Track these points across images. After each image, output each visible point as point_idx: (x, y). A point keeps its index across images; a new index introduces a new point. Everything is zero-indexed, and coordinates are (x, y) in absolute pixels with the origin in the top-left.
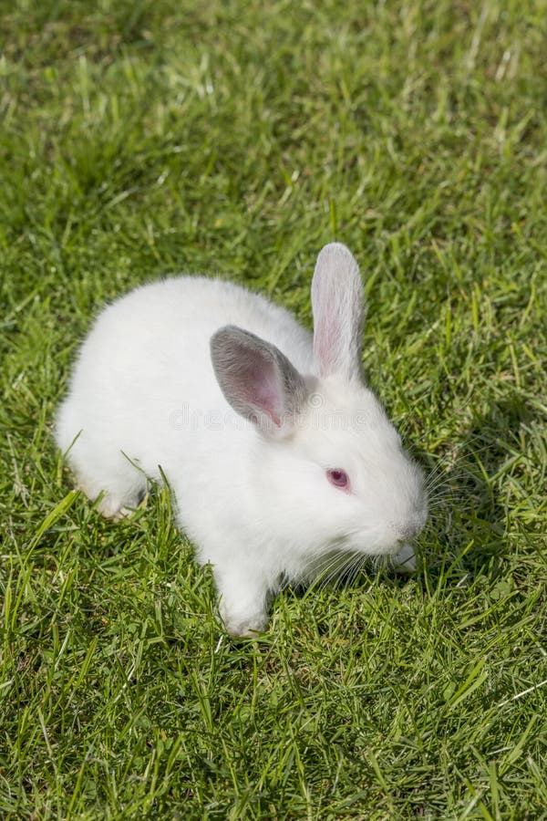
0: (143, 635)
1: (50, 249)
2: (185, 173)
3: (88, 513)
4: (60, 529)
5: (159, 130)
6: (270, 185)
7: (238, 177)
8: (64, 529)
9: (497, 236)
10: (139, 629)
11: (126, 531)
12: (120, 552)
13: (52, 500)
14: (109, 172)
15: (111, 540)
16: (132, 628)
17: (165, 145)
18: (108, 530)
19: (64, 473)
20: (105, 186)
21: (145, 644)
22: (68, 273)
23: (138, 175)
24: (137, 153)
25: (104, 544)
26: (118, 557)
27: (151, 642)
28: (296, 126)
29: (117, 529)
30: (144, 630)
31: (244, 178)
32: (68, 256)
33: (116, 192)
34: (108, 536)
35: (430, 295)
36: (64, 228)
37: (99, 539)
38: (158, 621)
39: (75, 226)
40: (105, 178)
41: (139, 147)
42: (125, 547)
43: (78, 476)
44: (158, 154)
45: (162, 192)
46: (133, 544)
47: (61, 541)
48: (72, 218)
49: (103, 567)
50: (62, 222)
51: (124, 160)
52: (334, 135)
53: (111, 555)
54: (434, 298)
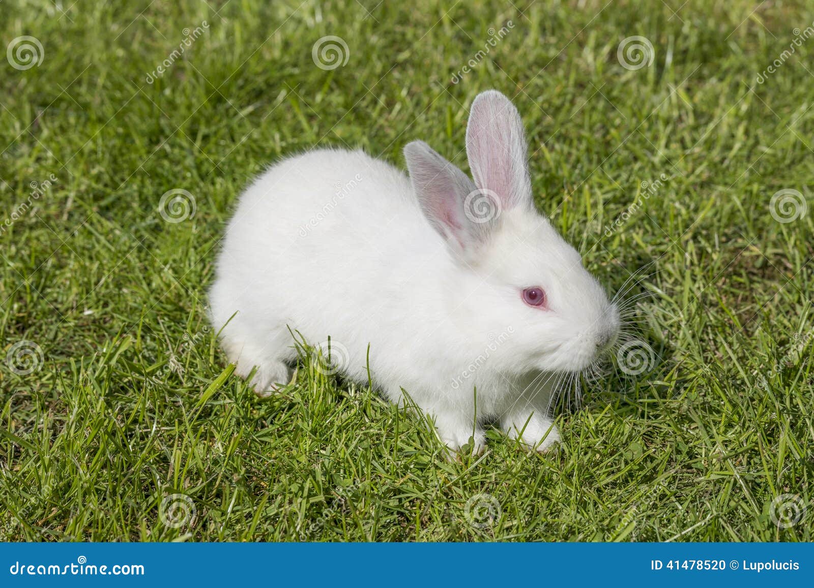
0: (306, 494)
1: (185, 157)
2: (302, 92)
3: (239, 389)
4: (215, 403)
5: (277, 54)
6: (382, 101)
7: (352, 94)
8: (218, 403)
9: (596, 141)
10: (302, 488)
11: (277, 404)
12: (272, 423)
13: (206, 376)
14: (234, 90)
15: (262, 412)
16: (294, 488)
17: (282, 67)
18: (259, 404)
19: (216, 352)
20: (230, 102)
21: (308, 502)
22: (203, 177)
23: (259, 94)
24: (257, 74)
25: (257, 417)
26: (271, 428)
27: (312, 500)
28: (400, 51)
29: (268, 403)
30: (306, 490)
31: (357, 95)
32: (201, 163)
33: (242, 107)
34: (259, 409)
35: (540, 193)
36: (195, 139)
37: (251, 412)
38: (318, 482)
39: (206, 138)
40: (230, 96)
41: (259, 69)
42: (277, 419)
43: (229, 356)
44: (277, 74)
45: (282, 107)
46: (283, 416)
47: (216, 414)
48: (203, 130)
49: (257, 437)
50: (193, 134)
51: (246, 81)
52: (438, 57)
53: (263, 427)
54: (544, 195)
